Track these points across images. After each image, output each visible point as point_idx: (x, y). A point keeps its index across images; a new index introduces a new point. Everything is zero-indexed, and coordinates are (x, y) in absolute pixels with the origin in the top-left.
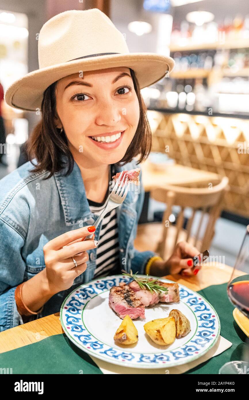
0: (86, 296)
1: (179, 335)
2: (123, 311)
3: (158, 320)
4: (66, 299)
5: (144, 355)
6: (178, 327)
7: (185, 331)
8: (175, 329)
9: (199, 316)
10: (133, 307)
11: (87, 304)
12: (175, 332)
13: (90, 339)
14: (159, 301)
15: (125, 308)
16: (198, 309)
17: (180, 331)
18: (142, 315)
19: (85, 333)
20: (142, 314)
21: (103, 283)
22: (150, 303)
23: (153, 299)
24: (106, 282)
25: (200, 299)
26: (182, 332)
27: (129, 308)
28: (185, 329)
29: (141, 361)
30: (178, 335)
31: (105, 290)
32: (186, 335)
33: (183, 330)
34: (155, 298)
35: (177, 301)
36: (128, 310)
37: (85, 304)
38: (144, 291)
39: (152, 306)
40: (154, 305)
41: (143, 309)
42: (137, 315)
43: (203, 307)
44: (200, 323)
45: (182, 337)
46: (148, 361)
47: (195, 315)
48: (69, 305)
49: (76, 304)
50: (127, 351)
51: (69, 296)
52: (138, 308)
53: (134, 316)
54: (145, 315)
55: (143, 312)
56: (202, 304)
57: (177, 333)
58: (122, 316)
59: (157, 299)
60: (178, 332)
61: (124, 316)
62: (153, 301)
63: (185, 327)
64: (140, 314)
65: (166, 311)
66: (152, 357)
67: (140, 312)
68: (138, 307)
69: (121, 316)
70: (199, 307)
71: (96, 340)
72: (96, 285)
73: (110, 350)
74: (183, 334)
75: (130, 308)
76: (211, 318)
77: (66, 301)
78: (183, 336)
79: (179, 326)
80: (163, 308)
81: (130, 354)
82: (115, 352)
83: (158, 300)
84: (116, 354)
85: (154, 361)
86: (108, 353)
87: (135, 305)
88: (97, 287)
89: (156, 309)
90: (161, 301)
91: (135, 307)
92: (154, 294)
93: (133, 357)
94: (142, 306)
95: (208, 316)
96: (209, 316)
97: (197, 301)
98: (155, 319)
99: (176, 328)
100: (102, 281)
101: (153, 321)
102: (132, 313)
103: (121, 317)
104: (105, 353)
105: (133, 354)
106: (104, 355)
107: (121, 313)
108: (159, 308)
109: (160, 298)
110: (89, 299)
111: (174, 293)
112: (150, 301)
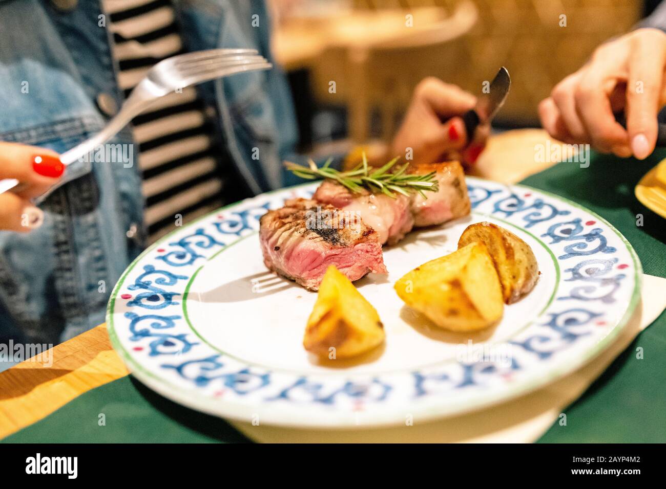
0: (189, 257)
1: (512, 290)
2: (315, 265)
3: (432, 263)
4: (126, 274)
5: (425, 372)
6: (504, 268)
7: (528, 277)
8: (496, 276)
9: (546, 232)
10: (344, 246)
11: (194, 276)
12: (497, 286)
13: (219, 366)
14: (412, 223)
15: (319, 255)
16: (533, 218)
17: (514, 277)
18: (375, 264)
19: (200, 352)
20: (376, 260)
21: (237, 218)
22: (390, 230)
23: (395, 219)
24: (243, 214)
25: (528, 195)
26: (521, 281)
27: (329, 252)
28: (527, 268)
29: (421, 392)
30: (508, 292)
31: (245, 232)
32: (532, 289)
33: (523, 274)
34: (402, 211)
35: (463, 213)
36: (329, 258)
37: (190, 276)
38: (363, 200)
39: (396, 241)
40: (401, 237)
41: (375, 244)
42: (361, 266)
43: (546, 212)
44: (559, 249)
45: (523, 295)
46: (445, 386)
47: (530, 234)
48: (138, 287)
49: (161, 281)
50: (359, 374)
51: (133, 266)
52: (359, 246)
53: (354, 272)
54: (385, 263)
55: (375, 253)
56: (538, 205)
57: (503, 287)
58: (314, 281)
59: (406, 218)
60: (508, 283)
61: (319, 279)
62: (397, 222)
63: (525, 263)
64: (370, 262)
65: (440, 245)
66: (457, 374)
67: (368, 255)
68: (359, 241)
69: (310, 283)
70: (534, 214)
71: (241, 367)
72: (218, 225)
73: (301, 382)
74: (524, 286)
75: (334, 252)
76: (584, 229)
77: (124, 278)
78: (524, 290)
79: (507, 262)
80: (428, 240)
81: (376, 381)
82: (319, 387)
83: (410, 219)
84: (325, 392)
85: (468, 382)
86: (296, 393)
87: (348, 238)
88: (221, 231)
89: (409, 247)
90: (421, 223)
91: (348, 243)
92: (397, 202)
93: (388, 388)
94: (371, 237)
95: (573, 227)
96: (577, 226)
97: (521, 202)
98: (422, 264)
99: (498, 272)
100: (233, 213)
101: (418, 269)
102: (344, 265)
103: (310, 285)
104: (283, 395)
105: (386, 379)
106: (281, 405)
107: (308, 272)
108: (418, 242)
109: (414, 214)
110: (198, 262)
111: (453, 190)
112: (389, 225)
